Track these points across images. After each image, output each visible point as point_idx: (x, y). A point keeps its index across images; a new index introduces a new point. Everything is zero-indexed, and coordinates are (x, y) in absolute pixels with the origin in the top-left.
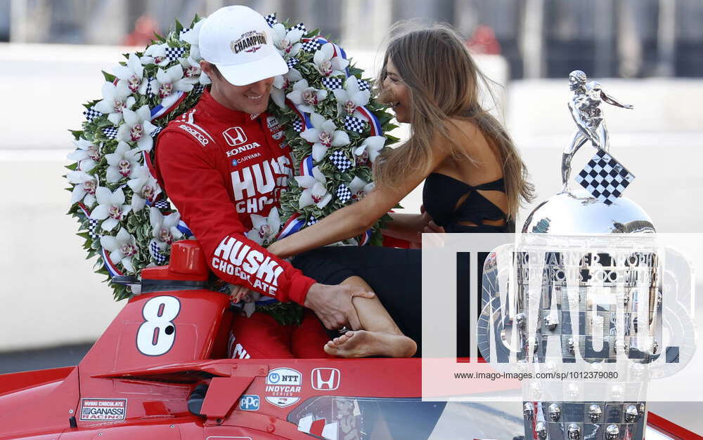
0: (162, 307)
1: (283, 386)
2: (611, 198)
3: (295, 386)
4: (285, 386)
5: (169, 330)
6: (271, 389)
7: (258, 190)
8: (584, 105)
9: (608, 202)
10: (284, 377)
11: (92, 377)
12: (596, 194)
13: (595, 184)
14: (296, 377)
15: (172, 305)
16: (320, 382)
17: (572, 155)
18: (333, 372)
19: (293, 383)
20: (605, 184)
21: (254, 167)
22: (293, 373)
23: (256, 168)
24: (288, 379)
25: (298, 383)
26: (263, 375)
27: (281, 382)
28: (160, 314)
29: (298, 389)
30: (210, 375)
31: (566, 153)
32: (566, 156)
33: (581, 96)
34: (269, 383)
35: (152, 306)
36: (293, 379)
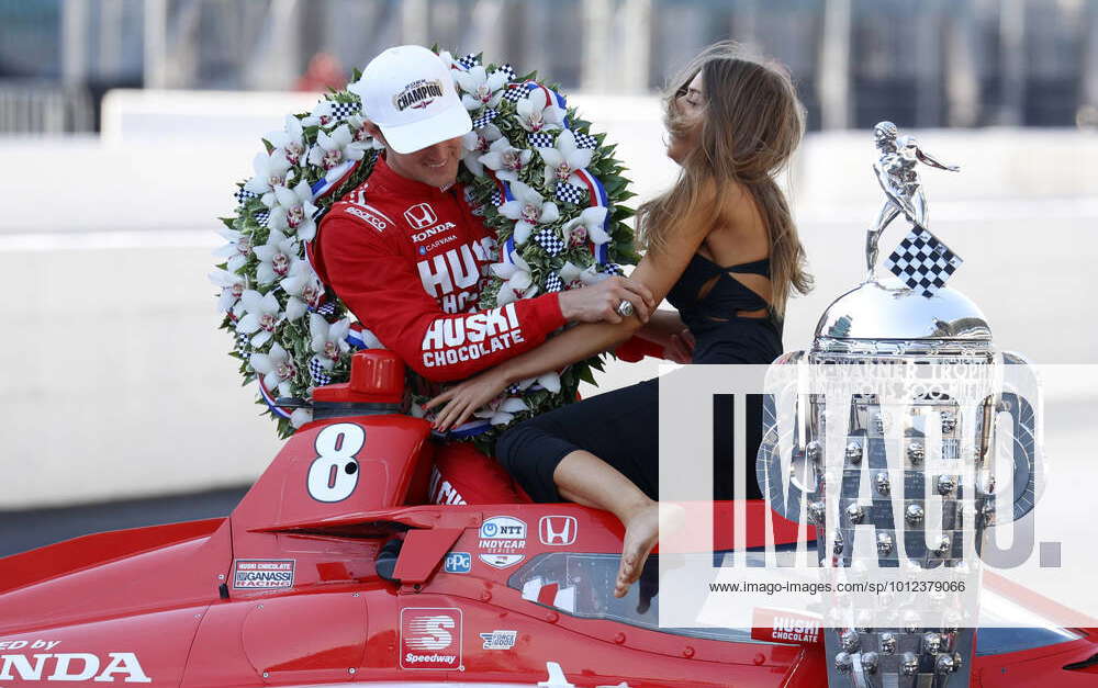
0: (341, 437)
1: (501, 540)
2: (932, 289)
3: (518, 540)
4: (505, 540)
5: (350, 469)
6: (486, 544)
7: (457, 284)
8: (894, 167)
9: (927, 294)
10: (502, 528)
11: (249, 531)
12: (912, 283)
13: (910, 270)
14: (519, 528)
15: (354, 435)
16: (551, 535)
17: (880, 232)
18: (568, 520)
19: (515, 536)
20: (923, 270)
21: (448, 254)
22: (515, 523)
23: (452, 255)
24: (509, 531)
25: (521, 536)
26: (476, 526)
27: (499, 536)
28: (338, 446)
29: (522, 544)
30: (405, 527)
31: (871, 230)
32: (871, 234)
33: (890, 155)
34: (483, 536)
35: (327, 436)
36: (515, 531)
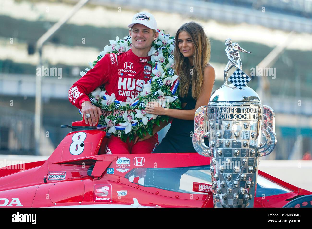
0: (79, 136)
1: (123, 164)
3: (128, 164)
4: (124, 164)
5: (82, 145)
6: (119, 166)
7: (127, 88)
9: (241, 88)
10: (123, 161)
11: (53, 164)
12: (236, 85)
13: (235, 82)
14: (128, 161)
15: (83, 136)
16: (137, 163)
17: (228, 71)
18: (142, 159)
19: (127, 163)
20: (239, 81)
22: (127, 159)
24: (125, 162)
25: (129, 163)
26: (115, 160)
27: (122, 163)
28: (79, 139)
29: (129, 166)
30: (95, 161)
31: (225, 70)
32: (225, 71)
34: (118, 163)
36: (127, 162)
